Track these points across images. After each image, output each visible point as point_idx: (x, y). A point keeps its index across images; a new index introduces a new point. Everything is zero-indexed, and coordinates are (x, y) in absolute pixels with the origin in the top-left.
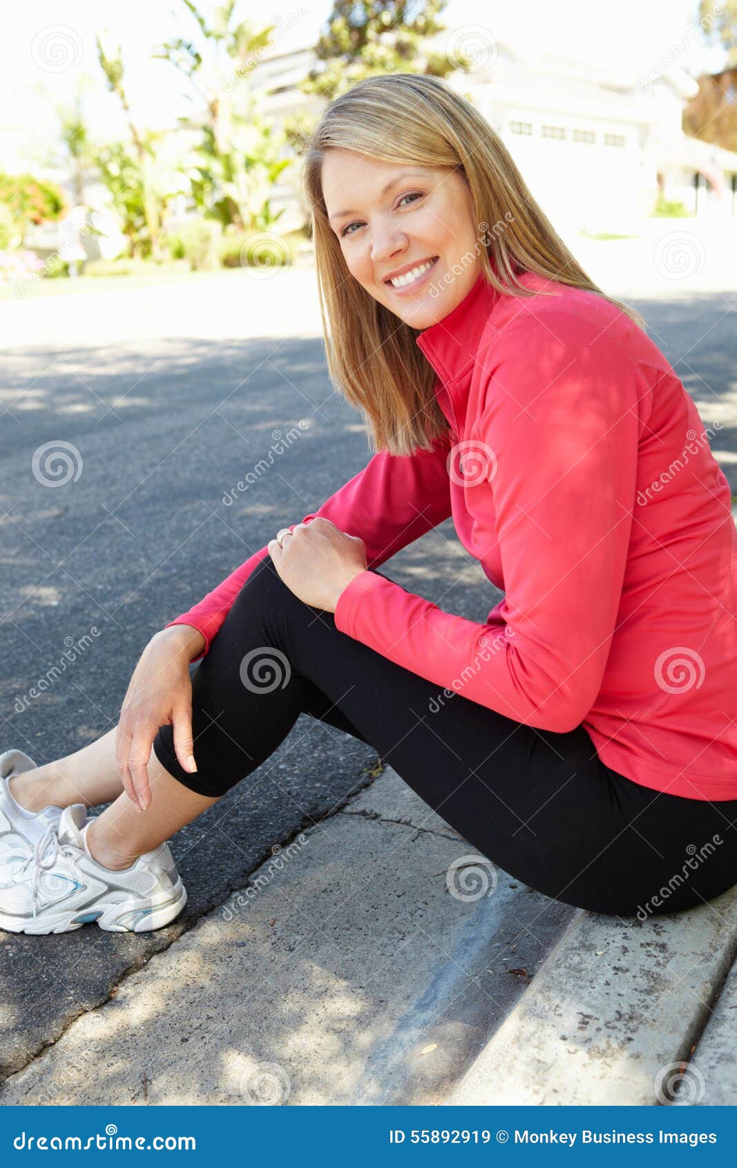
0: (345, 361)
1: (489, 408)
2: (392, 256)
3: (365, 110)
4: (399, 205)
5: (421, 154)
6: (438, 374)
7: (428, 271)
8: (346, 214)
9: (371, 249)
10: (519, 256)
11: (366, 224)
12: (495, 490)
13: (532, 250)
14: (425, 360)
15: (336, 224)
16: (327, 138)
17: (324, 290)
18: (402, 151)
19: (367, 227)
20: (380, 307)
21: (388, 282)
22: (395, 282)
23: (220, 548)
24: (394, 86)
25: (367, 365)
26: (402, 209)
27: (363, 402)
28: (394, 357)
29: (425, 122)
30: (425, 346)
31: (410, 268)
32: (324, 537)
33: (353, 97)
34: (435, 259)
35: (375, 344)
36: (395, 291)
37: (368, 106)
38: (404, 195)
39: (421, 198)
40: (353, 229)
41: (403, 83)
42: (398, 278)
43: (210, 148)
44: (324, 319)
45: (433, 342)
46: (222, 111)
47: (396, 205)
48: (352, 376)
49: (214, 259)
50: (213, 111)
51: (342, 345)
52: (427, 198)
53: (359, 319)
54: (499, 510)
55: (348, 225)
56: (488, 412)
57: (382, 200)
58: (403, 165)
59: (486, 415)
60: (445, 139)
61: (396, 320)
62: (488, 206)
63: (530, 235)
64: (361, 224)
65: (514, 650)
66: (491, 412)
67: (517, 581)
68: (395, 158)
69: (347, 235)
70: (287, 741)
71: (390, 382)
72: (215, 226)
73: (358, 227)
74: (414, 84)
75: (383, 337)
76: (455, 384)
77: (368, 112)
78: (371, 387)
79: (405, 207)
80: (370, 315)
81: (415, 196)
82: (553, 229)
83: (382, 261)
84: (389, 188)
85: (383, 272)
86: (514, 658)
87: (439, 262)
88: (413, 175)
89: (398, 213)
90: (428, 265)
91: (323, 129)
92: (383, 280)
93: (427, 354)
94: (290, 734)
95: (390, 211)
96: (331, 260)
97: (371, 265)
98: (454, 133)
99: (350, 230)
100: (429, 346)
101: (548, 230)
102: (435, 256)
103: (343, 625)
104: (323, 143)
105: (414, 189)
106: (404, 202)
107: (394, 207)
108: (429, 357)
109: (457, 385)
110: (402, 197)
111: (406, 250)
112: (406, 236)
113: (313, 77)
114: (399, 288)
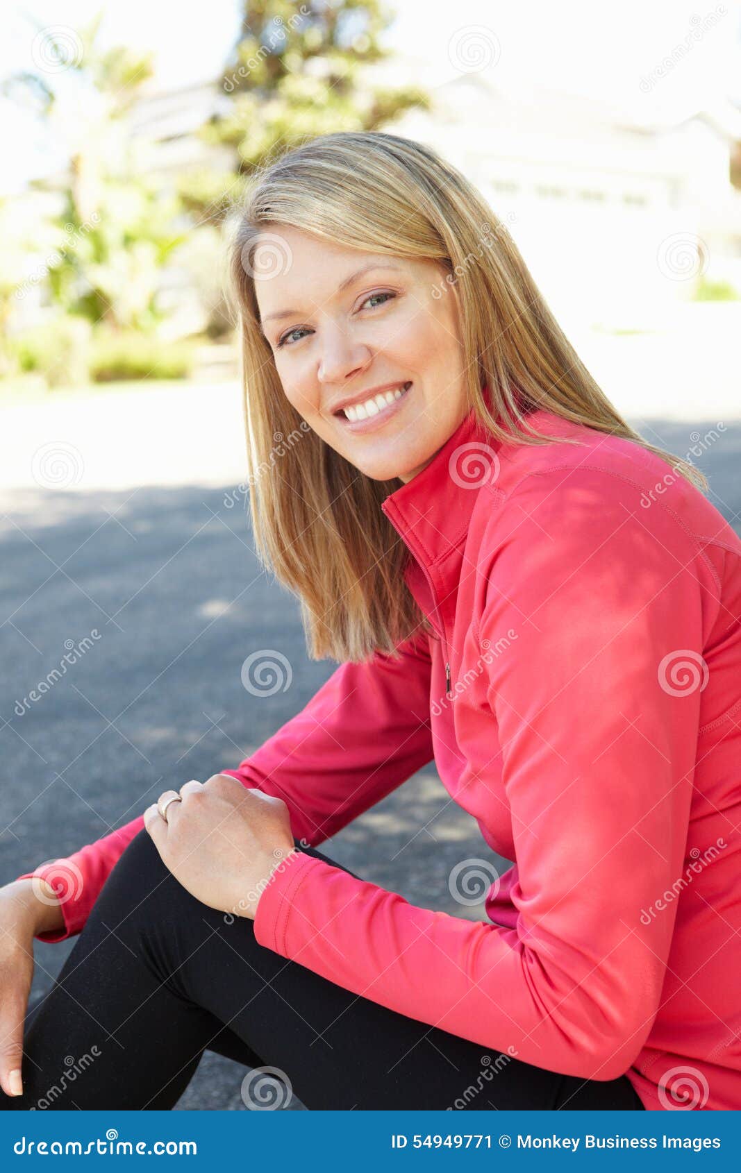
0: (280, 524)
1: (493, 605)
2: (348, 376)
3: (321, 175)
4: (361, 308)
5: (395, 240)
6: (409, 547)
7: (397, 400)
8: (286, 315)
9: (318, 366)
10: (528, 389)
11: (314, 332)
12: (502, 721)
13: (545, 380)
14: (391, 528)
15: (271, 329)
16: (266, 210)
17: (252, 421)
18: (371, 234)
19: (315, 335)
20: (329, 452)
21: (340, 414)
22: (350, 413)
23: (89, 794)
24: (362, 146)
25: (309, 533)
26: (366, 314)
27: (301, 584)
28: (347, 520)
29: (403, 197)
30: (395, 515)
31: (372, 394)
32: (228, 805)
33: (306, 157)
34: (407, 385)
35: (320, 502)
36: (349, 426)
37: (326, 169)
38: (370, 294)
39: (393, 299)
40: (295, 339)
41: (375, 144)
42: (355, 409)
43: (71, 219)
44: (251, 464)
45: (406, 508)
46: (86, 169)
47: (357, 307)
48: (288, 546)
49: (80, 371)
50: (74, 168)
51: (275, 499)
52: (400, 301)
53: (298, 466)
54: (509, 748)
55: (287, 332)
56: (489, 612)
57: (339, 298)
58: (372, 253)
59: (487, 617)
60: (429, 222)
61: (351, 470)
62: (484, 315)
63: (543, 361)
64: (307, 332)
65: (532, 955)
66: (494, 611)
67: (537, 854)
68: (360, 243)
69: (285, 346)
70: (189, 1090)
71: (341, 556)
72: (80, 327)
73: (302, 335)
74: (390, 147)
75: (333, 491)
76: (438, 567)
77: (326, 177)
78: (313, 564)
79: (371, 312)
80: (315, 462)
81: (385, 297)
82: (575, 355)
83: (333, 383)
84: (350, 283)
85: (333, 399)
86: (534, 967)
87: (413, 390)
88: (384, 268)
89: (361, 319)
90: (398, 393)
91: (261, 197)
92: (332, 411)
93: (395, 521)
94: (194, 1078)
95: (349, 316)
96: (263, 383)
97: (318, 389)
98: (441, 215)
99: (290, 338)
100: (400, 514)
101: (567, 355)
102: (407, 380)
103: (265, 937)
104: (260, 216)
105: (384, 286)
106: (368, 304)
107: (354, 311)
108: (397, 524)
109: (441, 568)
110: (366, 296)
111: (368, 369)
112: (370, 350)
113: (215, 120)
114: (354, 423)
